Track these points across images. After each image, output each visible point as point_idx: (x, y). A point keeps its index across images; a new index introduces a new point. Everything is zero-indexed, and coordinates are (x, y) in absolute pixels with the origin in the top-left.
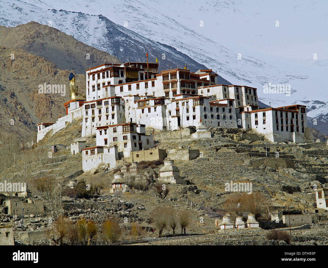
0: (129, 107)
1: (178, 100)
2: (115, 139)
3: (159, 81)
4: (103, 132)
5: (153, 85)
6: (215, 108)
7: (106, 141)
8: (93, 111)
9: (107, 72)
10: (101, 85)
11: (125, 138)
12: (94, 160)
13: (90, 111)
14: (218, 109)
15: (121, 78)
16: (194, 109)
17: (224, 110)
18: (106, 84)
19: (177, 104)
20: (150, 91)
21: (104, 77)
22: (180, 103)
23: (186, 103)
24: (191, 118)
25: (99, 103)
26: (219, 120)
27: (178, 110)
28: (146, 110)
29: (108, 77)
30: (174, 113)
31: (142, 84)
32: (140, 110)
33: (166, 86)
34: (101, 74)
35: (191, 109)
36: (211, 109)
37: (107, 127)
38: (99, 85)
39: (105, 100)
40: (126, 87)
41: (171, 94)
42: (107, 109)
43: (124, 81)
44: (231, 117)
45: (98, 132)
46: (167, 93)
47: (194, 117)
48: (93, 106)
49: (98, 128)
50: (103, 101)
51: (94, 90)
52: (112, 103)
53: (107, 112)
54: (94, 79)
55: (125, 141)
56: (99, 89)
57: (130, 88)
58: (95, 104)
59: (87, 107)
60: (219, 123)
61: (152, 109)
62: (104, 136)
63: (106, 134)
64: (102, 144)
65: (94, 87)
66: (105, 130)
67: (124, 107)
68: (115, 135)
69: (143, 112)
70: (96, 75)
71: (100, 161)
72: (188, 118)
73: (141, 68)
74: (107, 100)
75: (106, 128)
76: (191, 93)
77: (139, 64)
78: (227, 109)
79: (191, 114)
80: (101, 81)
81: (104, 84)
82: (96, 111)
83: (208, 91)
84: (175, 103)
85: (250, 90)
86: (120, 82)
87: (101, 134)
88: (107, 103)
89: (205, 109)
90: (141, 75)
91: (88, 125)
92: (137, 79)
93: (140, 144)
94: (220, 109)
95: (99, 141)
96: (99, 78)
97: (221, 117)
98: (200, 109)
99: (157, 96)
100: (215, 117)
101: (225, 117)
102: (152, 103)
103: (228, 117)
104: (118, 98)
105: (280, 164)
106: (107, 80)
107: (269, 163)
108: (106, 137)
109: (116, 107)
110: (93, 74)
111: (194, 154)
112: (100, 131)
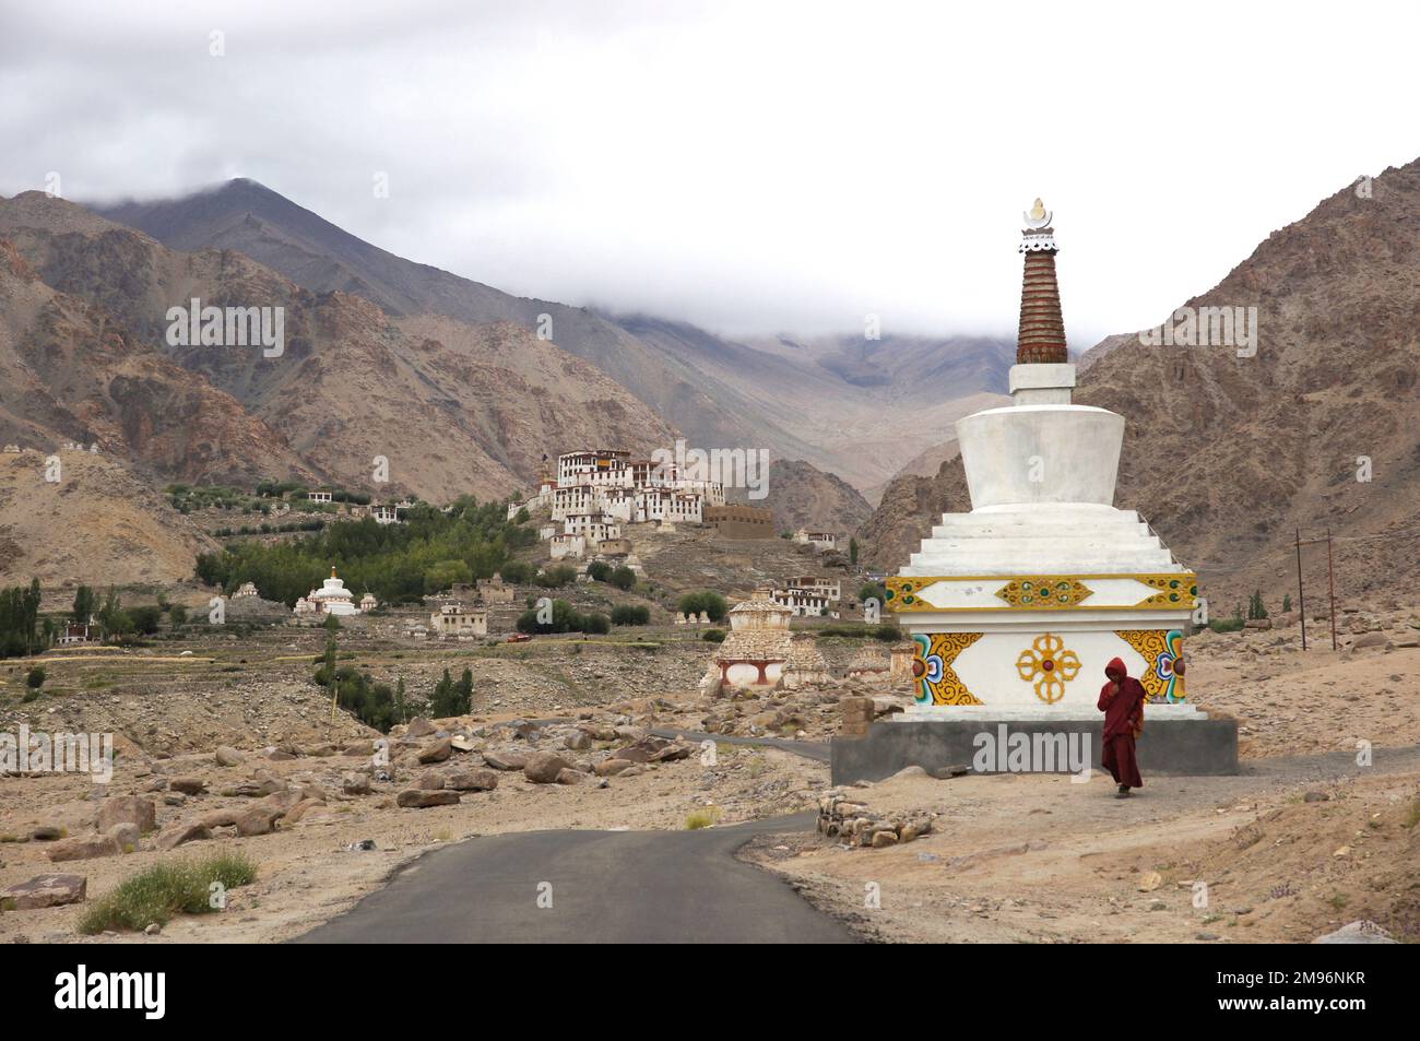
0: (599, 497)
1: (647, 492)
2: (583, 528)
3: (630, 472)
4: (572, 520)
5: (623, 475)
6: (681, 503)
7: (574, 528)
8: (564, 498)
10: (573, 472)
11: (593, 528)
12: (562, 547)
13: (561, 497)
14: (684, 504)
15: (592, 466)
16: (661, 503)
17: (690, 504)
18: (578, 471)
19: (645, 496)
20: (620, 481)
21: (576, 464)
22: (648, 496)
23: (653, 497)
24: (658, 510)
25: (570, 489)
27: (645, 503)
28: (615, 500)
29: (580, 464)
30: (641, 505)
31: (613, 474)
32: (610, 500)
33: (636, 477)
34: (574, 461)
35: (658, 503)
36: (678, 504)
37: (576, 516)
38: (571, 471)
39: (576, 488)
40: (597, 476)
41: (640, 485)
42: (577, 496)
43: (595, 470)
44: (696, 512)
45: (567, 520)
46: (636, 484)
47: (661, 511)
48: (564, 493)
49: (568, 516)
50: (574, 489)
51: (566, 477)
52: (582, 491)
53: (577, 500)
54: (566, 465)
55: (593, 531)
56: (570, 475)
57: (601, 477)
58: (566, 491)
59: (558, 493)
60: (684, 517)
61: (621, 500)
62: (573, 524)
63: (575, 522)
64: (571, 532)
65: (565, 473)
66: (575, 519)
67: (594, 496)
68: (583, 524)
69: (612, 502)
70: (569, 461)
71: (568, 549)
72: (655, 511)
73: (613, 456)
74: (578, 488)
75: (575, 517)
77: (611, 452)
78: (693, 504)
79: (658, 506)
80: (573, 467)
81: (576, 471)
82: (567, 499)
86: (592, 469)
87: (570, 522)
88: (577, 491)
89: (671, 503)
90: (613, 463)
91: (558, 510)
92: (608, 468)
93: (607, 535)
94: (687, 504)
95: (568, 529)
96: (571, 464)
97: (687, 511)
98: (666, 502)
99: (626, 487)
100: (681, 510)
101: (690, 512)
102: (621, 494)
103: (693, 511)
104: (589, 487)
105: (738, 561)
106: (578, 467)
107: (729, 560)
108: (574, 525)
109: (586, 496)
110: (566, 459)
111: (658, 548)
112: (570, 519)
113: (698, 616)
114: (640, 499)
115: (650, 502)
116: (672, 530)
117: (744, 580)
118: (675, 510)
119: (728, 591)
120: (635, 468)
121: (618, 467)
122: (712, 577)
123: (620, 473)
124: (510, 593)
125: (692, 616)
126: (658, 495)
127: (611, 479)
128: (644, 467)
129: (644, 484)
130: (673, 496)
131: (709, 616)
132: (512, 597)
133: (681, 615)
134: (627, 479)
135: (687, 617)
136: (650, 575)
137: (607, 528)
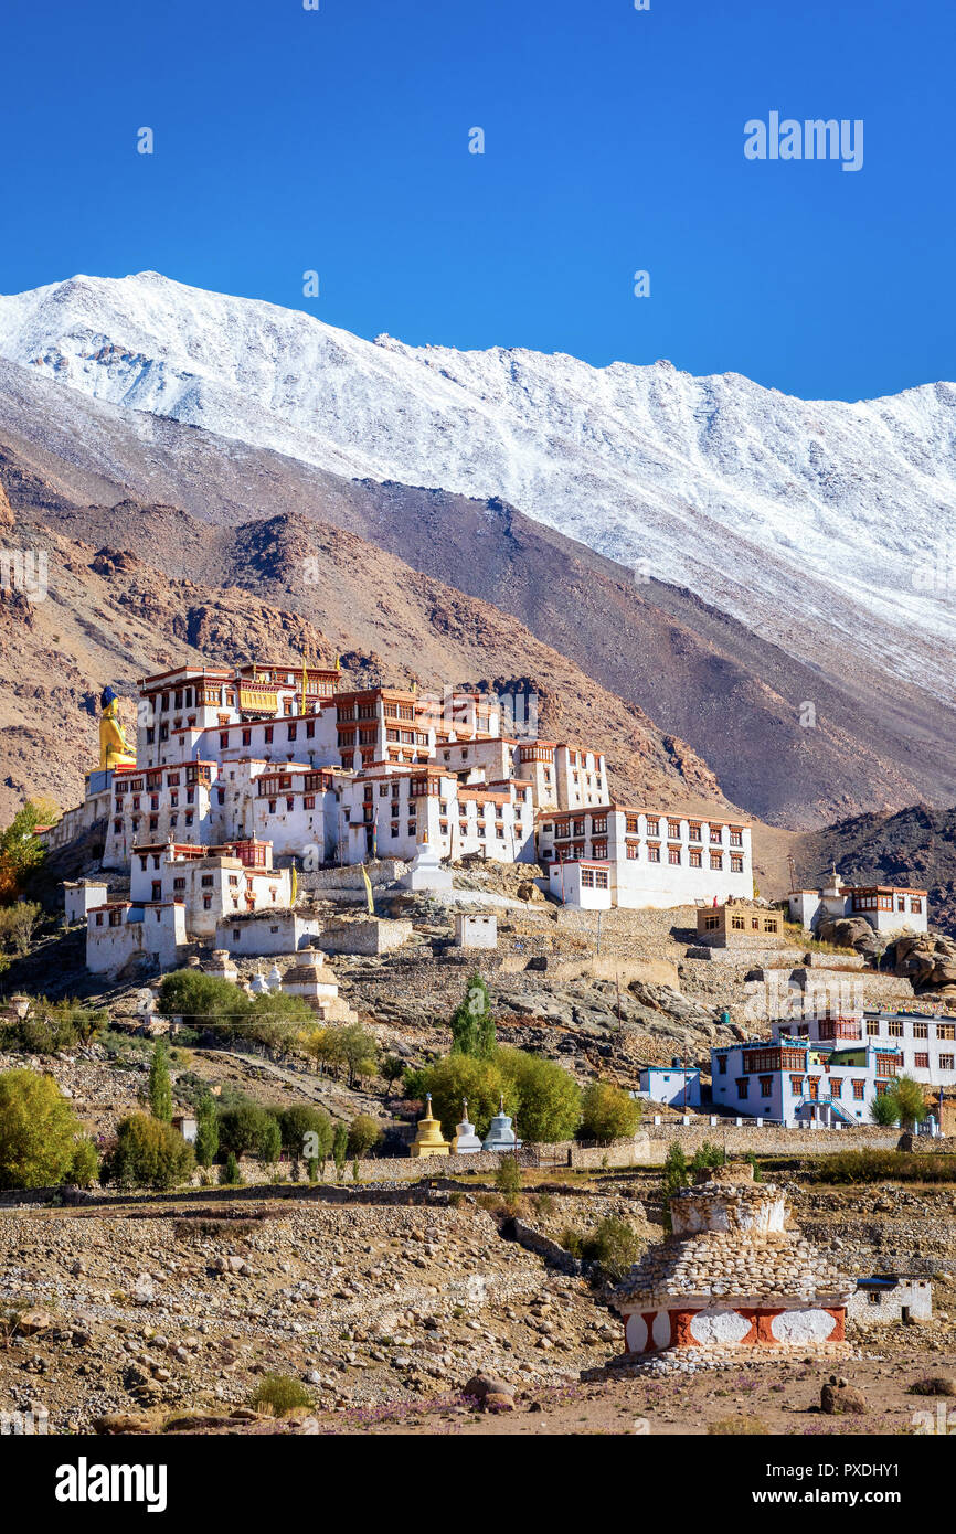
0: (237, 794)
1: (373, 778)
3: (329, 723)
4: (150, 860)
5: (310, 733)
6: (472, 807)
7: (156, 887)
8: (136, 800)
9: (189, 691)
10: (172, 727)
12: (119, 941)
13: (128, 798)
14: (481, 809)
15: (225, 710)
16: (412, 807)
17: (500, 810)
18: (185, 724)
19: (368, 790)
20: (301, 749)
21: (178, 705)
23: (391, 790)
24: (403, 828)
25: (153, 776)
26: (482, 841)
27: (368, 808)
28: (281, 803)
29: (189, 704)
30: (357, 815)
31: (281, 731)
32: (264, 804)
33: (344, 737)
34: (172, 695)
35: (404, 809)
36: (463, 809)
38: (164, 726)
39: (169, 771)
40: (235, 734)
41: (358, 756)
42: (174, 795)
43: (233, 719)
44: (518, 833)
45: (136, 861)
46: (348, 758)
47: (412, 832)
48: (137, 785)
49: (137, 851)
50: (164, 775)
51: (151, 740)
52: (188, 782)
53: (174, 803)
54: (152, 708)
55: (208, 890)
56: (164, 738)
57: (246, 740)
58: (141, 780)
59: (120, 789)
60: (483, 847)
61: (298, 801)
62: (151, 873)
63: (157, 867)
64: (146, 894)
65: (150, 730)
66: (157, 858)
67: (221, 793)
68: (180, 872)
69: (272, 810)
70: (159, 697)
71: (133, 945)
72: (395, 834)
73: (290, 681)
74: (175, 771)
75: (159, 851)
77: (284, 671)
78: (508, 810)
79: (404, 818)
80: (171, 715)
81: (178, 723)
82: (146, 802)
83: (465, 755)
84: (360, 786)
85: (584, 758)
86: (223, 719)
87: (144, 868)
88: (174, 780)
89: (444, 808)
90: (286, 703)
92: (268, 714)
93: (251, 900)
94: (490, 810)
95: (139, 886)
96: (165, 707)
97: (490, 831)
98: (429, 805)
100: (473, 829)
101: (499, 832)
102: (298, 784)
103: (510, 832)
104: (209, 767)
105: (636, 973)
106: (185, 712)
107: (606, 968)
108: (157, 875)
109: (200, 793)
111: (394, 936)
112: (144, 859)
114: (353, 797)
115: (382, 805)
116: (442, 882)
118: (454, 827)
122: (552, 1021)
123: (304, 727)
125: (467, 1132)
126: (406, 785)
128: (368, 707)
129: (368, 755)
130: (451, 788)
131: (520, 1128)
135: (449, 1132)
137: (250, 881)
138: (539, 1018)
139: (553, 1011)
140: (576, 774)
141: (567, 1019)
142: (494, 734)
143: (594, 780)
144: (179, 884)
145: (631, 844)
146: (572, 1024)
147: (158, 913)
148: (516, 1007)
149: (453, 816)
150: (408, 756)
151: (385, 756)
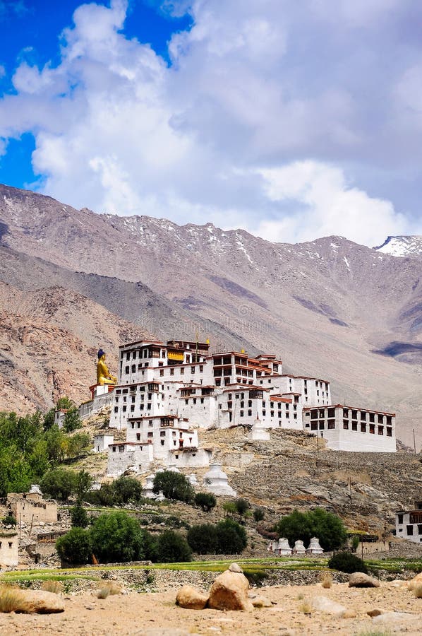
0: (170, 396)
1: (231, 391)
3: (209, 366)
4: (136, 425)
5: (201, 370)
6: (276, 404)
7: (138, 436)
8: (125, 398)
9: (146, 351)
10: (137, 367)
11: (163, 434)
12: (122, 459)
13: (121, 397)
14: (279, 405)
15: (161, 360)
16: (250, 403)
17: (287, 406)
18: (143, 366)
19: (230, 395)
20: (197, 377)
21: (140, 357)
22: (233, 397)
23: (240, 396)
24: (246, 413)
25: (133, 387)
26: (280, 419)
27: (230, 405)
28: (191, 401)
29: (145, 357)
30: (225, 407)
31: (188, 370)
32: (184, 401)
33: (217, 372)
34: (138, 353)
35: (246, 404)
36: (272, 405)
37: (141, 419)
38: (134, 367)
39: (140, 386)
40: (167, 371)
41: (222, 381)
42: (143, 396)
43: (165, 364)
44: (295, 416)
45: (129, 425)
46: (218, 382)
47: (250, 413)
48: (125, 391)
49: (130, 420)
50: (138, 387)
51: (127, 372)
52: (149, 391)
53: (142, 401)
54: (128, 359)
55: (163, 438)
56: (134, 371)
57: (172, 372)
58: (128, 389)
59: (118, 392)
60: (280, 422)
61: (198, 401)
62: (136, 430)
63: (139, 427)
64: (134, 439)
65: (127, 368)
66: (139, 424)
67: (163, 396)
68: (151, 430)
69: (187, 403)
70: (132, 354)
71: (129, 461)
72: (242, 414)
73: (188, 348)
74: (143, 386)
75: (139, 420)
76: (247, 383)
77: (186, 343)
78: (291, 406)
79: (246, 407)
80: (137, 361)
81: (140, 365)
82: (129, 399)
83: (270, 381)
84: (226, 394)
85: (321, 384)
86: (161, 364)
87: (133, 427)
88: (142, 389)
89: (264, 403)
90: (188, 358)
91: (118, 415)
92: (181, 362)
93: (181, 443)
94: (283, 405)
95: (131, 436)
96: (134, 357)
97: (283, 415)
98: (257, 402)
99: (204, 385)
100: (276, 414)
101: (287, 415)
102: (199, 393)
103: (291, 416)
104: (157, 385)
105: (354, 479)
106: (144, 361)
107: (340, 476)
108: (139, 431)
109: (154, 396)
110: (128, 352)
111: (248, 459)
112: (133, 424)
113: (307, 545)
114: (224, 400)
115: (236, 402)
116: (265, 437)
117: (362, 501)
118: (268, 413)
119: (343, 514)
120: (217, 360)
121: (194, 360)
122: (321, 498)
123: (197, 368)
124: (53, 509)
125: (299, 545)
126: (247, 394)
127: (186, 377)
128: (227, 359)
129: (227, 381)
130: (266, 396)
131: (321, 544)
132: (55, 517)
133: (284, 543)
134: (206, 376)
135: (292, 545)
136: (240, 493)
137: (181, 434)
138: (315, 497)
139: (320, 494)
140: (318, 391)
141: (327, 496)
142: (280, 372)
143: (325, 394)
144: (150, 434)
145: (346, 423)
146: (329, 500)
147: (141, 447)
148: (304, 492)
149: (268, 409)
150: (245, 382)
151: (235, 382)
